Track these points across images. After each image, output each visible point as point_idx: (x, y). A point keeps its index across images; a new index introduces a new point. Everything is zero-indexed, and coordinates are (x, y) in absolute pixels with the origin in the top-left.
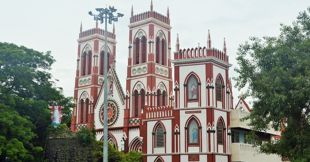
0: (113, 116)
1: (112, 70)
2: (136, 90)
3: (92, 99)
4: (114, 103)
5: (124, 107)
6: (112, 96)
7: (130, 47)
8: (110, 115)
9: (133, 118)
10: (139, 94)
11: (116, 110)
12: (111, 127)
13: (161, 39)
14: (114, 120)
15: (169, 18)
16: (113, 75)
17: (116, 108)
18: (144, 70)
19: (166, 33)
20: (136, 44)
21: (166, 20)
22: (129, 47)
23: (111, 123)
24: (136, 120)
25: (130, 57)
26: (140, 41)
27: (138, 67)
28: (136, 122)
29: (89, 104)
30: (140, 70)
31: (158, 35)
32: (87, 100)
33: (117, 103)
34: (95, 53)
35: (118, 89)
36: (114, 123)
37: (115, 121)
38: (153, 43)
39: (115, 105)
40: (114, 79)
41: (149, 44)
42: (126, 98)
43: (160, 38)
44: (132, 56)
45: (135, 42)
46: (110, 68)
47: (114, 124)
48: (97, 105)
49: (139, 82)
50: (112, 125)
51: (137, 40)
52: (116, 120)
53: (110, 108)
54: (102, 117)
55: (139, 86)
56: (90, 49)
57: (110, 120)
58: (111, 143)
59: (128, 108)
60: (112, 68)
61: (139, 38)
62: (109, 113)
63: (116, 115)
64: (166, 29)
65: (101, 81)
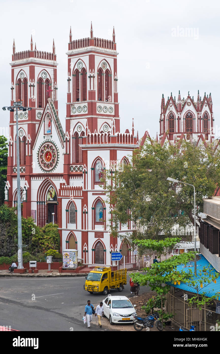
0: (53, 160)
1: (51, 106)
2: (76, 132)
3: (29, 138)
4: (53, 145)
5: (64, 151)
6: (51, 136)
7: (69, 80)
8: (49, 159)
9: (73, 164)
10: (80, 137)
11: (56, 153)
12: (51, 172)
13: (104, 71)
14: (54, 165)
15: (114, 42)
16: (51, 112)
17: (56, 151)
18: (85, 109)
19: (111, 61)
20: (76, 77)
21: (111, 45)
22: (67, 80)
23: (50, 168)
24: (76, 167)
25: (69, 92)
26: (80, 74)
27: (78, 105)
28: (76, 169)
29: (27, 144)
30: (80, 108)
31: (100, 66)
32: (25, 138)
33: (56, 145)
34: (31, 82)
35: (57, 129)
36: (54, 168)
37: (55, 167)
38: (94, 77)
39: (54, 148)
40: (52, 117)
41: (89, 79)
42: (65, 141)
43: (103, 69)
44: (71, 91)
45: (74, 74)
46: (48, 103)
47: (54, 170)
48: (35, 146)
49: (79, 123)
50: (52, 171)
51: (76, 72)
52: (56, 165)
53: (49, 150)
54: (41, 160)
55: (80, 127)
56: (25, 76)
57: (49, 164)
58: (52, 190)
59: (68, 153)
60: (50, 103)
61: (78, 70)
62: (49, 157)
63: (56, 159)
64: (111, 57)
65: (40, 115)
